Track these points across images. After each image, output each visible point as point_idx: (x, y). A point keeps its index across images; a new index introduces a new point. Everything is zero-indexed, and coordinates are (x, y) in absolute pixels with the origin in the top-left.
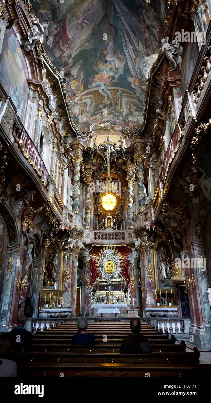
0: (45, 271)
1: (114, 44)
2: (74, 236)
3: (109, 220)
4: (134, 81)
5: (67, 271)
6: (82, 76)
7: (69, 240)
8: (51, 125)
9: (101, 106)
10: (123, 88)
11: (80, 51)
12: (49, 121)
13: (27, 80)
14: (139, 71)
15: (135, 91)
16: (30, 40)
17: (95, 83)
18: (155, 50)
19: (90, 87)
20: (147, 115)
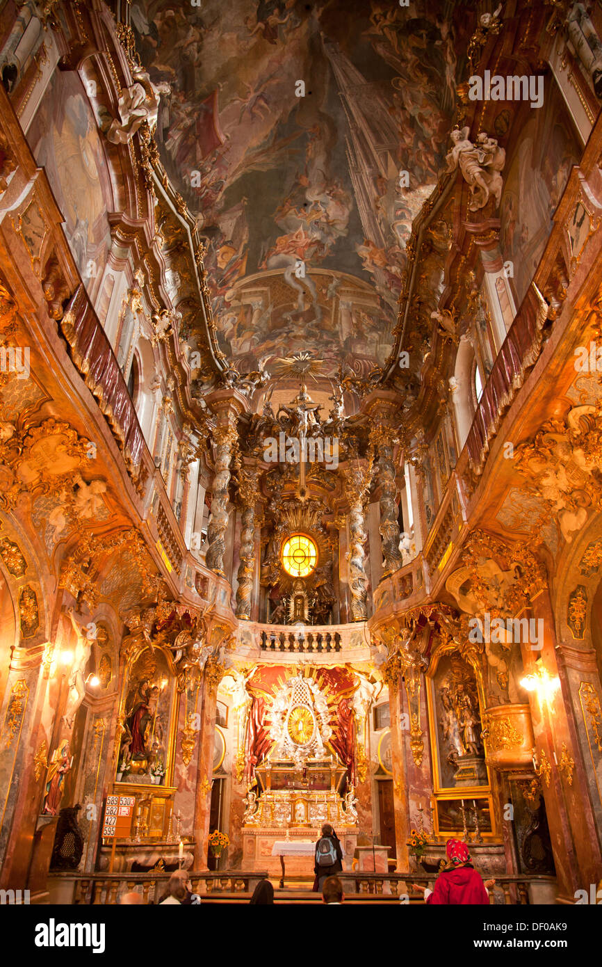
0: (124, 729)
1: (327, 163)
2: (208, 634)
3: (299, 601)
4: (371, 253)
5: (186, 732)
6: (244, 237)
7: (196, 647)
8: (162, 341)
9: (287, 316)
10: (344, 272)
11: (245, 176)
12: (157, 331)
13: (109, 215)
14: (384, 230)
15: (373, 280)
16: (122, 118)
17: (274, 257)
18: (426, 178)
19: (263, 266)
20: (405, 333)
